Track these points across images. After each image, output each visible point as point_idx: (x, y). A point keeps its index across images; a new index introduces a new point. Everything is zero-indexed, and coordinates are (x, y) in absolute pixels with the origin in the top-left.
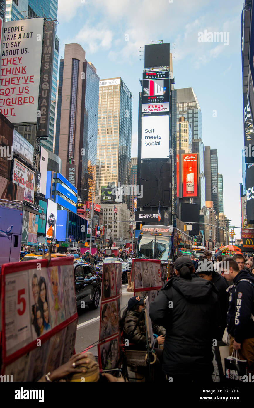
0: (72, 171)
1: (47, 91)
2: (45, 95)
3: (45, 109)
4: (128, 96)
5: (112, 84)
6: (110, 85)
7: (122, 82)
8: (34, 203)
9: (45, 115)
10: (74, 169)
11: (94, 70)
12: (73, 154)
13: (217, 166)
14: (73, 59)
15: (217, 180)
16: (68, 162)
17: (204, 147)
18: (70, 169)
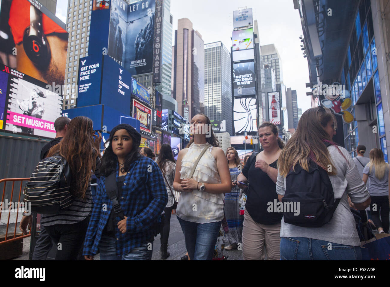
0: (186, 110)
1: (159, 50)
2: (157, 52)
3: (158, 63)
4: (227, 54)
5: (215, 46)
6: (214, 47)
7: (222, 44)
8: (152, 132)
9: (158, 67)
10: (187, 109)
11: (200, 36)
12: (187, 98)
13: (297, 102)
14: (184, 29)
15: (298, 113)
16: (183, 103)
17: (287, 89)
18: (185, 109)
